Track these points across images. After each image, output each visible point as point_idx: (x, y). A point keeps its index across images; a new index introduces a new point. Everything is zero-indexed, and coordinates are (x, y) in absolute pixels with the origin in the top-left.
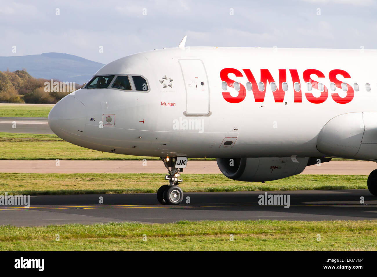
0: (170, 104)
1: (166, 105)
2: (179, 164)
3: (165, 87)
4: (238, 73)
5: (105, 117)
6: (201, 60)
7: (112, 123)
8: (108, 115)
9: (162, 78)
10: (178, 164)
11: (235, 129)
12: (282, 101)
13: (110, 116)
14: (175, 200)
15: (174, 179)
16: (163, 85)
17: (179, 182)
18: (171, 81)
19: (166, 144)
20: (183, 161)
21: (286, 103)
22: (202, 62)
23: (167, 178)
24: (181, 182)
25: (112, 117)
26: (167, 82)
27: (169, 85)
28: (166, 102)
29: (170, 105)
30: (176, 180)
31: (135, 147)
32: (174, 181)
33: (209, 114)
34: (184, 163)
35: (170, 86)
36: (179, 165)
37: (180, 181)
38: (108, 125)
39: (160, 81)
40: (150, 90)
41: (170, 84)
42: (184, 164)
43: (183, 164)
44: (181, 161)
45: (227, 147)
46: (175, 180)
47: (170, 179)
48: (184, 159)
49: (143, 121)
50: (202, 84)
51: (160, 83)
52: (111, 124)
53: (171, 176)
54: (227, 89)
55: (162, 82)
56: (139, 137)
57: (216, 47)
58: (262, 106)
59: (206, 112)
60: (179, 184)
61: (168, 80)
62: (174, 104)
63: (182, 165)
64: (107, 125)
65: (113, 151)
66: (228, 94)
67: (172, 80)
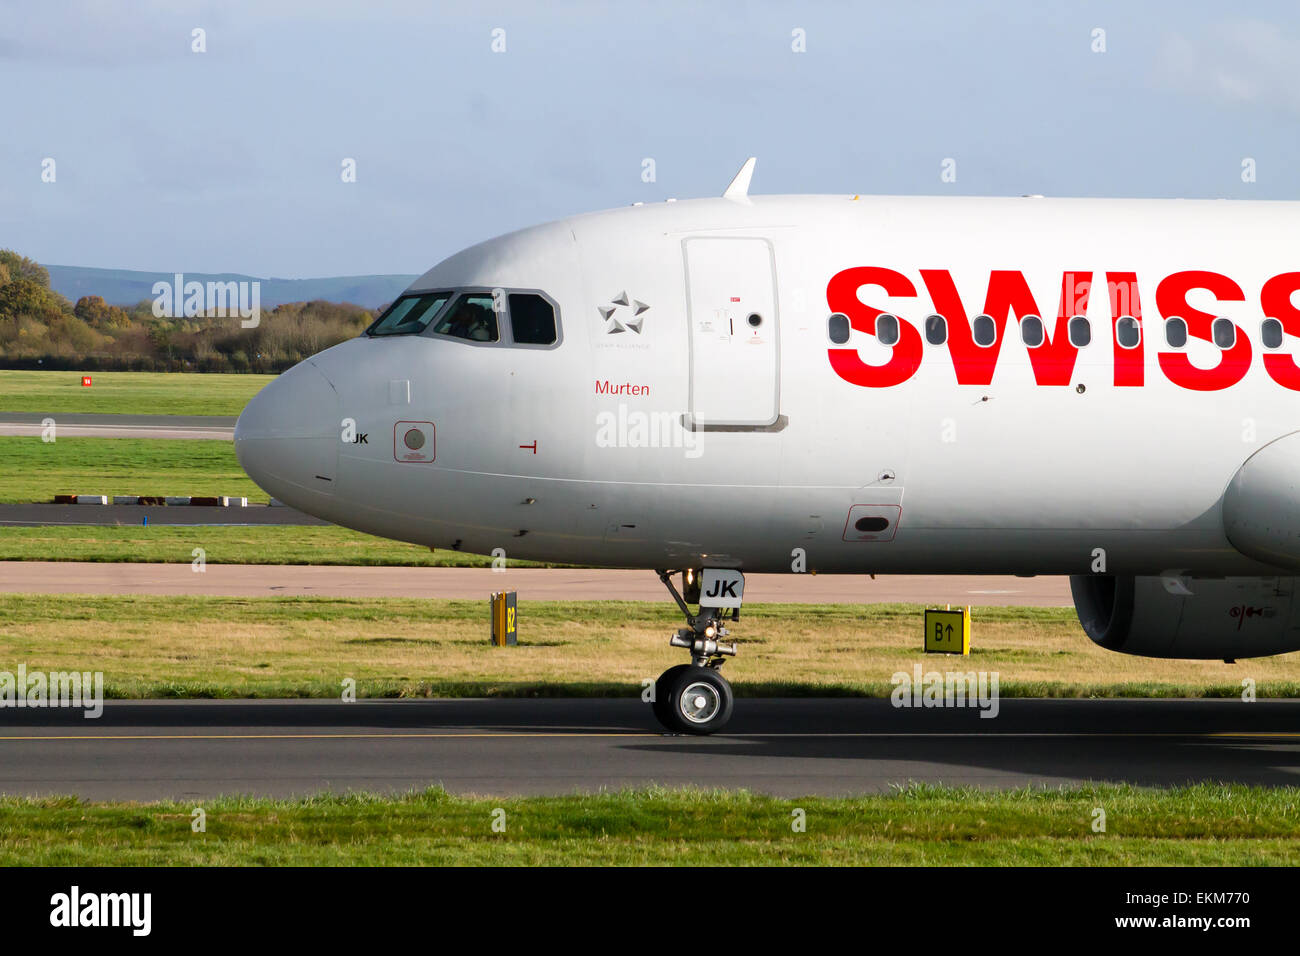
0: (630, 389)
1: (614, 391)
2: (712, 593)
3: (617, 330)
4: (898, 285)
5: (403, 430)
6: (766, 240)
7: (426, 450)
8: (411, 426)
9: (611, 300)
10: (708, 594)
11: (886, 477)
12: (1064, 380)
13: (419, 427)
14: (702, 717)
15: (704, 645)
16: (610, 324)
17: (723, 656)
18: (642, 309)
19: (633, 526)
20: (725, 582)
21: (1082, 388)
22: (771, 249)
23: (676, 641)
24: (732, 654)
25: (426, 430)
26: (625, 315)
27: (629, 326)
28: (613, 383)
29: (630, 391)
30: (710, 646)
31: (523, 533)
32: (702, 651)
33: (779, 424)
34: (730, 589)
35: (634, 328)
36: (715, 595)
37: (729, 650)
38: (411, 459)
39: (601, 310)
40: (562, 340)
41: (634, 319)
42: (734, 595)
43: (728, 592)
44: (718, 583)
45: (873, 537)
46: (706, 649)
47: (688, 644)
48: (729, 576)
49: (535, 447)
50: (755, 320)
51: (602, 319)
52: (424, 457)
53: (693, 636)
54: (845, 338)
55: (609, 314)
56: (528, 500)
57: (854, 197)
58: (985, 399)
59: (768, 418)
60: (724, 660)
61: (631, 309)
62: (645, 390)
63: (723, 595)
64: (410, 457)
65: (456, 546)
66: (853, 354)
67: (647, 308)
